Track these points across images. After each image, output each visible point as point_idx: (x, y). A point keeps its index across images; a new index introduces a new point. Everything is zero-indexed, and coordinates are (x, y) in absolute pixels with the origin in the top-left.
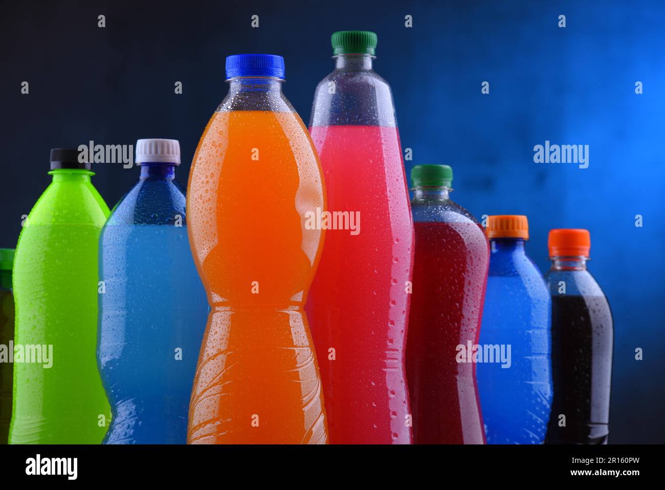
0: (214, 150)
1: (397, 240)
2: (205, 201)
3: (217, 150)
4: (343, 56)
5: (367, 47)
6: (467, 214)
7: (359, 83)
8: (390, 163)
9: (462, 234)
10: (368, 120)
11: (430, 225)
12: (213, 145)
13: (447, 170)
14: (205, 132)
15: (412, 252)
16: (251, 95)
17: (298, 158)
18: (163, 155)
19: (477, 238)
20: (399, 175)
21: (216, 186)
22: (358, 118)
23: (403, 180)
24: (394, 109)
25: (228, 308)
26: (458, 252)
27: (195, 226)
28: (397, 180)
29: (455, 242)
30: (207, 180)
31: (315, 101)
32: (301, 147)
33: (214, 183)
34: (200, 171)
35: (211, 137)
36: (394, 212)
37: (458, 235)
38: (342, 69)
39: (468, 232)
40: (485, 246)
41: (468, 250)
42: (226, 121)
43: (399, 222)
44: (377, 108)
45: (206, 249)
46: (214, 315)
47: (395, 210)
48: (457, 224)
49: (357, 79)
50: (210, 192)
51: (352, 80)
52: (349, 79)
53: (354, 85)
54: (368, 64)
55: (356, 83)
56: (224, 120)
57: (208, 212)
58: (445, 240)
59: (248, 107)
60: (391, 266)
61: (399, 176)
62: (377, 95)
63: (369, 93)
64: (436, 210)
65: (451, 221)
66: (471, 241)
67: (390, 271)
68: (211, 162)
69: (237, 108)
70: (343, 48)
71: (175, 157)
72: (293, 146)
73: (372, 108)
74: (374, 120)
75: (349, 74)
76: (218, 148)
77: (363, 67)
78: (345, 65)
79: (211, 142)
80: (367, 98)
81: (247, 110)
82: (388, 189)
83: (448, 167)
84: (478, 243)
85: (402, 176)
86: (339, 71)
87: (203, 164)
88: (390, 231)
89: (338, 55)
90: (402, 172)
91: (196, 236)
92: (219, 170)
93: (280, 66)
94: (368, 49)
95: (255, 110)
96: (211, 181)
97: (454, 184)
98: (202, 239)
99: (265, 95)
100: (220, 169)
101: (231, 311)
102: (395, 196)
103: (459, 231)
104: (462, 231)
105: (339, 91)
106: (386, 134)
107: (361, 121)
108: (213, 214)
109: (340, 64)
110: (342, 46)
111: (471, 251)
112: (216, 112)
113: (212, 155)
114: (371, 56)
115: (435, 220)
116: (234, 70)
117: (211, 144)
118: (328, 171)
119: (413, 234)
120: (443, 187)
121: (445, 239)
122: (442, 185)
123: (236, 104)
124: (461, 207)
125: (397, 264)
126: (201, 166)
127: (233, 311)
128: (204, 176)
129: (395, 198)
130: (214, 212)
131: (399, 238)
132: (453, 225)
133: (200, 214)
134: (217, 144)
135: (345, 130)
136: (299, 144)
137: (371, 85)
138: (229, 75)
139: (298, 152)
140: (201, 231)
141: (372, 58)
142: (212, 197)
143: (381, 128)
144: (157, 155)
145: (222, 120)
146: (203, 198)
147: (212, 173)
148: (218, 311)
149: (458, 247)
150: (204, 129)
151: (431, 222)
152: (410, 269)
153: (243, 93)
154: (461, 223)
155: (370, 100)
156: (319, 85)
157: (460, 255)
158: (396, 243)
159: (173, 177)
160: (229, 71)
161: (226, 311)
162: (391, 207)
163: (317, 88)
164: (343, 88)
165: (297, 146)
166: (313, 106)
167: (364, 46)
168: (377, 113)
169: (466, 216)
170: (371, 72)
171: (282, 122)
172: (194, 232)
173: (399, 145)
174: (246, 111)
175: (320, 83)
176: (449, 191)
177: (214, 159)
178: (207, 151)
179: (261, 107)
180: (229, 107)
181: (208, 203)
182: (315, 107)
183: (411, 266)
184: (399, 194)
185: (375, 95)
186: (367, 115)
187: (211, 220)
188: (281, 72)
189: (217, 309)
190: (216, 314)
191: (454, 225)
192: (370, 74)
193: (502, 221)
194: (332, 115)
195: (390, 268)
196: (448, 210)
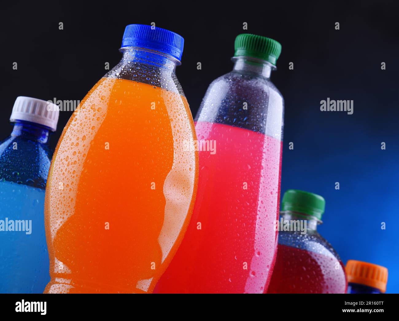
0: (92, 112)
1: (259, 253)
2: (70, 163)
3: (95, 114)
4: (244, 58)
5: (270, 55)
6: (332, 249)
7: (254, 88)
8: (268, 174)
9: (324, 267)
10: (256, 125)
11: (293, 250)
12: (91, 108)
13: (320, 201)
14: (87, 95)
15: (271, 270)
16: (143, 67)
17: (176, 140)
18: (40, 116)
19: (338, 275)
20: (275, 188)
21: (85, 149)
22: (246, 121)
23: (277, 195)
24: (283, 123)
25: (68, 281)
26: (316, 284)
27: (54, 188)
28: (271, 193)
29: (314, 273)
30: (77, 142)
31: (205, 97)
32: (182, 130)
33: (84, 146)
34: (73, 132)
35: (92, 100)
36: (262, 224)
37: (319, 266)
38: (240, 71)
39: (330, 267)
40: (343, 285)
41: (326, 285)
42: (111, 87)
43: (264, 236)
44: (266, 116)
45: (59, 214)
46: (52, 286)
47: (262, 221)
48: (321, 256)
49: (253, 83)
50: (77, 154)
51: (247, 83)
52: (245, 81)
53: (249, 88)
54: (267, 72)
55: (251, 86)
56: (109, 85)
57: (70, 175)
58: (305, 269)
59: (137, 77)
60: (246, 278)
61: (274, 190)
62: (269, 103)
63: (262, 99)
64: (302, 237)
65: (315, 251)
66: (331, 276)
67: (245, 284)
68: (86, 124)
69: (125, 76)
70: (245, 50)
71: (52, 121)
72: (174, 127)
73: (262, 114)
74: (261, 127)
75: (246, 76)
76: (97, 111)
77: (261, 73)
78: (244, 68)
79: (91, 105)
80: (259, 103)
81: (135, 80)
82: (260, 199)
83: (321, 198)
84: (337, 280)
85: (277, 190)
86: (236, 72)
87: (77, 125)
88: (253, 242)
89: (239, 56)
90: (277, 187)
91: (52, 199)
92: (92, 134)
93: (179, 46)
94: (270, 57)
95: (144, 82)
96: (81, 143)
97: (324, 217)
98: (58, 202)
99: (157, 71)
100: (94, 134)
101: (70, 284)
102: (266, 208)
103: (321, 263)
104: (324, 264)
105: (232, 91)
106: (270, 144)
107: (248, 124)
108: (75, 177)
109: (239, 65)
110: (245, 48)
111: (329, 286)
112: (103, 78)
113: (88, 118)
114: (272, 65)
115: (299, 246)
116: (131, 38)
117: (90, 107)
118: (203, 168)
119: (275, 253)
120: (312, 217)
121: (305, 267)
122: (312, 214)
123: (125, 73)
124: (327, 241)
125: (254, 278)
126: (75, 128)
127: (72, 285)
128: (76, 138)
129: (266, 210)
130: (77, 176)
131: (262, 252)
132: (316, 256)
133: (61, 175)
134: (97, 108)
135: (230, 130)
136: (181, 126)
137: (265, 92)
138: (125, 43)
139: (178, 134)
140: (59, 194)
141: (272, 68)
142: (79, 160)
143: (266, 137)
144: (33, 115)
145: (107, 85)
146: (69, 160)
147: (84, 136)
148: (57, 283)
149: (317, 279)
150: (87, 93)
151: (295, 248)
152: (265, 287)
153: (135, 64)
154: (324, 256)
155: (262, 106)
156: (214, 82)
157: (317, 288)
158: (257, 256)
159: (45, 141)
160: (126, 39)
161: (66, 284)
162: (259, 218)
163: (211, 85)
164: (237, 88)
165: (179, 129)
166: (202, 102)
167: (267, 53)
168: (266, 121)
169: (331, 251)
170: (268, 81)
171: (168, 101)
172: (52, 194)
173: (280, 159)
174: (134, 82)
175: (215, 80)
176: (318, 222)
177: (90, 122)
178: (85, 113)
179: (151, 80)
180: (118, 74)
181: (72, 166)
182: (204, 102)
183: (266, 285)
184: (270, 207)
185: (268, 103)
186: (255, 120)
187: (71, 184)
188: (178, 52)
189: (57, 280)
190: (54, 285)
191: (318, 256)
192: (267, 81)
193: (362, 268)
194: (220, 112)
195: (246, 281)
196: (313, 241)
